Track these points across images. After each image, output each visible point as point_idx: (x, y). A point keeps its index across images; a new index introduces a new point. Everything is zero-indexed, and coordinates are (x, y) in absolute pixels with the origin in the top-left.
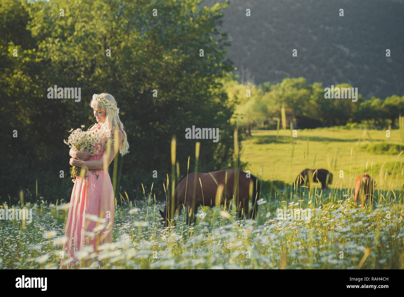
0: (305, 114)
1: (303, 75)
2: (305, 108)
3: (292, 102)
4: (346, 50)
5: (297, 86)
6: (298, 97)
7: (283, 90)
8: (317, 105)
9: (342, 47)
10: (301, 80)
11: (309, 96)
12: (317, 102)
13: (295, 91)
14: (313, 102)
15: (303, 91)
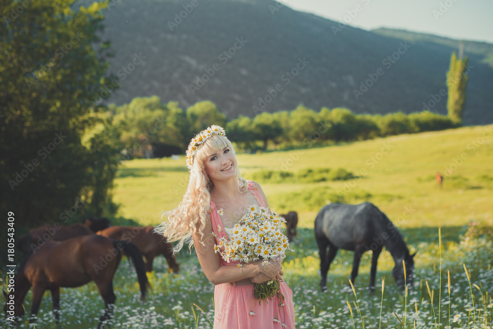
0: (162, 140)
1: (157, 93)
2: (162, 133)
3: (146, 126)
4: (193, 62)
5: (150, 107)
6: (152, 120)
7: (134, 112)
8: (175, 129)
9: (187, 59)
10: (154, 99)
11: (165, 118)
12: (176, 124)
13: (148, 113)
14: (170, 125)
15: (158, 113)
